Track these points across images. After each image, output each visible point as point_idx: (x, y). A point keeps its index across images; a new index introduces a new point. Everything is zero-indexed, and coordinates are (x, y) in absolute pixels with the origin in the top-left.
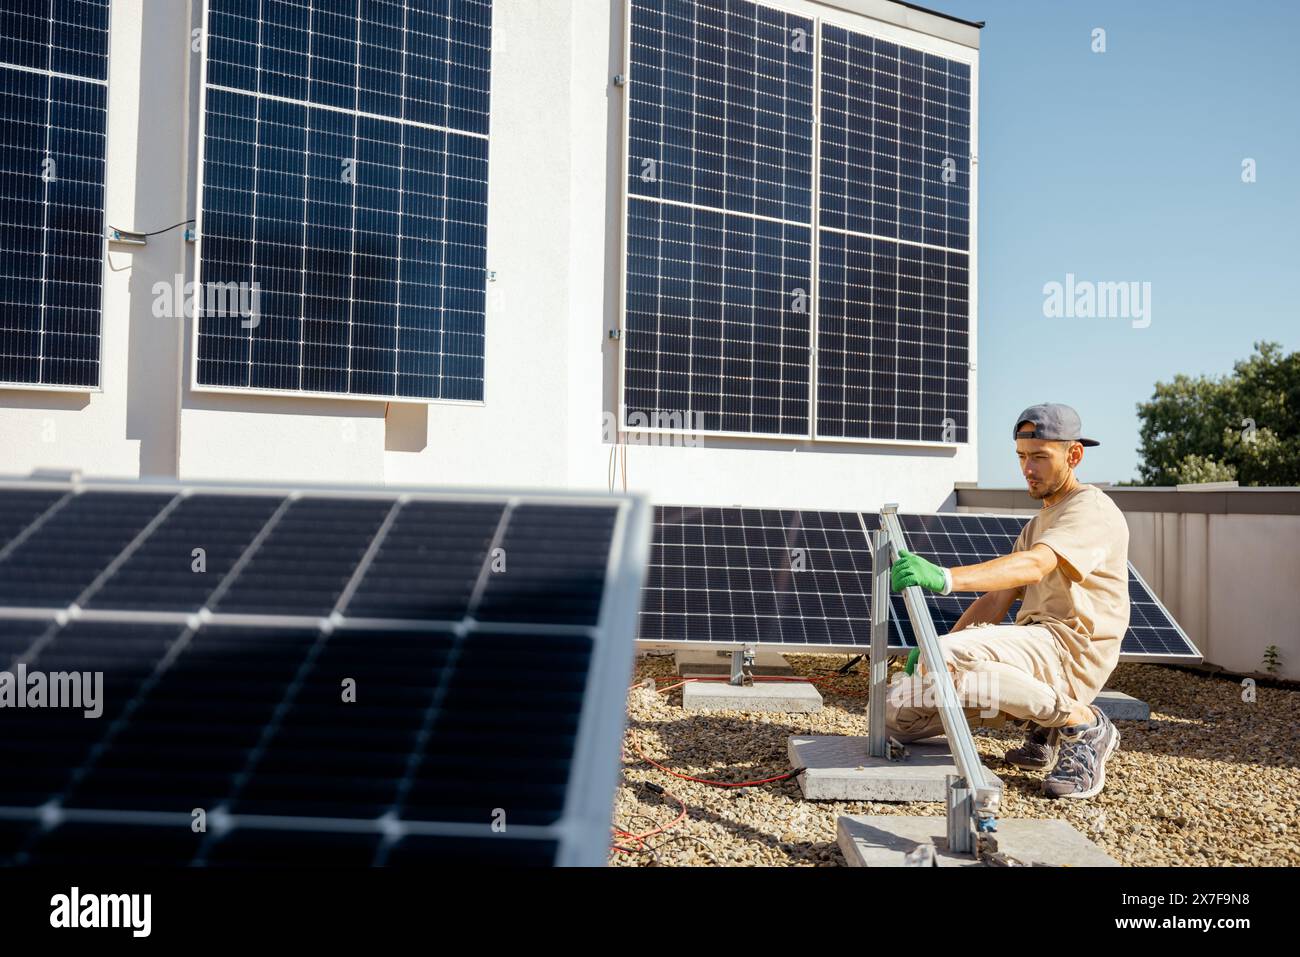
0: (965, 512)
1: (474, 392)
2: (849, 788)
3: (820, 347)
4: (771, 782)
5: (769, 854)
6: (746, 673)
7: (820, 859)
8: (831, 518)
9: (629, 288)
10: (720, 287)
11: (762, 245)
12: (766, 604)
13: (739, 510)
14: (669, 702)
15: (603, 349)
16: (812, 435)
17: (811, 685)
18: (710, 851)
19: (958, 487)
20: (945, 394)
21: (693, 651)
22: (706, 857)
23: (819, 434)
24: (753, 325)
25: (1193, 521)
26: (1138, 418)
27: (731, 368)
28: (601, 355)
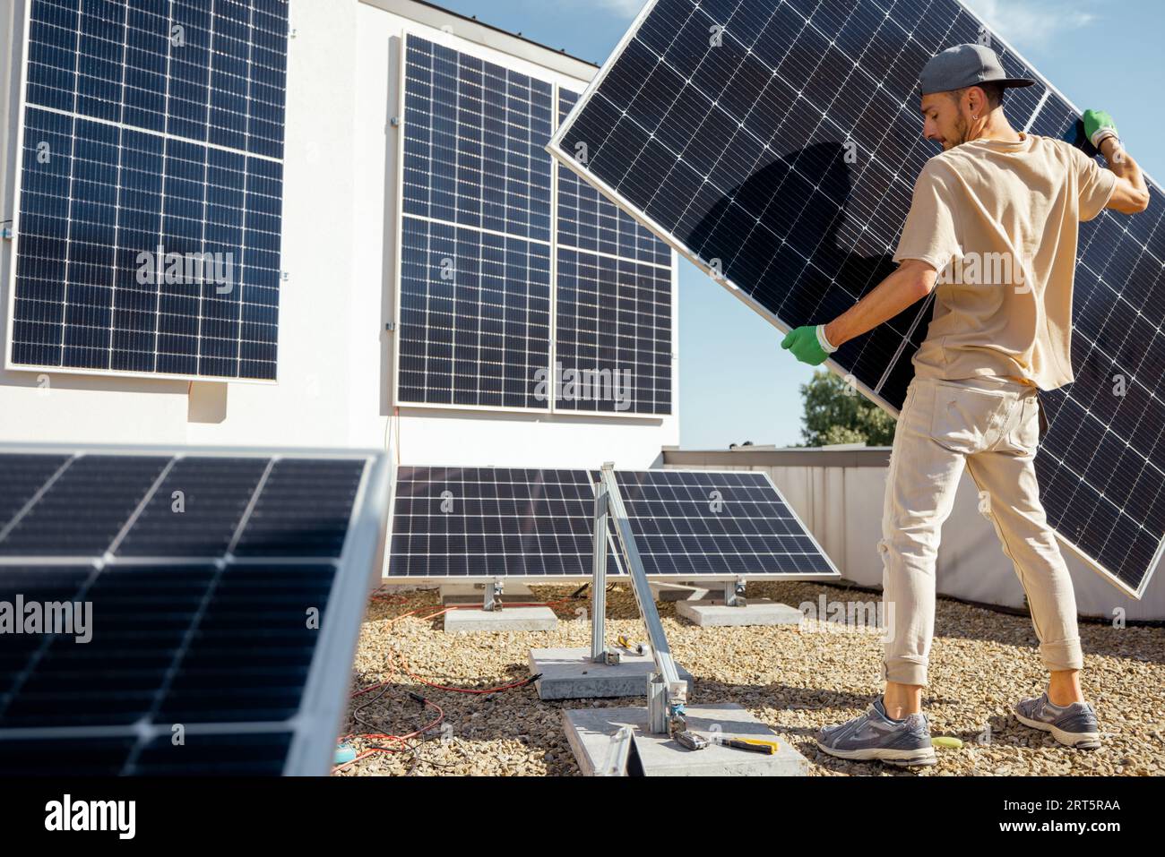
0: (669, 469)
1: (269, 372)
2: (575, 690)
3: (558, 339)
4: (513, 687)
5: (510, 746)
6: (497, 601)
7: (550, 746)
8: (566, 475)
9: (402, 289)
10: (478, 291)
11: (511, 258)
12: (513, 545)
13: (492, 470)
14: (433, 628)
15: (381, 339)
16: (552, 409)
17: (549, 609)
18: (461, 747)
19: (665, 450)
20: (654, 377)
21: (454, 585)
22: (458, 752)
23: (557, 407)
24: (504, 321)
25: (834, 472)
26: (801, 394)
27: (487, 355)
28: (378, 344)
